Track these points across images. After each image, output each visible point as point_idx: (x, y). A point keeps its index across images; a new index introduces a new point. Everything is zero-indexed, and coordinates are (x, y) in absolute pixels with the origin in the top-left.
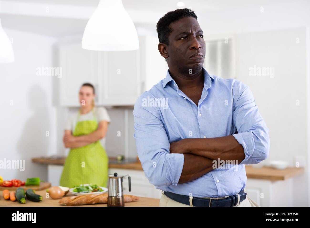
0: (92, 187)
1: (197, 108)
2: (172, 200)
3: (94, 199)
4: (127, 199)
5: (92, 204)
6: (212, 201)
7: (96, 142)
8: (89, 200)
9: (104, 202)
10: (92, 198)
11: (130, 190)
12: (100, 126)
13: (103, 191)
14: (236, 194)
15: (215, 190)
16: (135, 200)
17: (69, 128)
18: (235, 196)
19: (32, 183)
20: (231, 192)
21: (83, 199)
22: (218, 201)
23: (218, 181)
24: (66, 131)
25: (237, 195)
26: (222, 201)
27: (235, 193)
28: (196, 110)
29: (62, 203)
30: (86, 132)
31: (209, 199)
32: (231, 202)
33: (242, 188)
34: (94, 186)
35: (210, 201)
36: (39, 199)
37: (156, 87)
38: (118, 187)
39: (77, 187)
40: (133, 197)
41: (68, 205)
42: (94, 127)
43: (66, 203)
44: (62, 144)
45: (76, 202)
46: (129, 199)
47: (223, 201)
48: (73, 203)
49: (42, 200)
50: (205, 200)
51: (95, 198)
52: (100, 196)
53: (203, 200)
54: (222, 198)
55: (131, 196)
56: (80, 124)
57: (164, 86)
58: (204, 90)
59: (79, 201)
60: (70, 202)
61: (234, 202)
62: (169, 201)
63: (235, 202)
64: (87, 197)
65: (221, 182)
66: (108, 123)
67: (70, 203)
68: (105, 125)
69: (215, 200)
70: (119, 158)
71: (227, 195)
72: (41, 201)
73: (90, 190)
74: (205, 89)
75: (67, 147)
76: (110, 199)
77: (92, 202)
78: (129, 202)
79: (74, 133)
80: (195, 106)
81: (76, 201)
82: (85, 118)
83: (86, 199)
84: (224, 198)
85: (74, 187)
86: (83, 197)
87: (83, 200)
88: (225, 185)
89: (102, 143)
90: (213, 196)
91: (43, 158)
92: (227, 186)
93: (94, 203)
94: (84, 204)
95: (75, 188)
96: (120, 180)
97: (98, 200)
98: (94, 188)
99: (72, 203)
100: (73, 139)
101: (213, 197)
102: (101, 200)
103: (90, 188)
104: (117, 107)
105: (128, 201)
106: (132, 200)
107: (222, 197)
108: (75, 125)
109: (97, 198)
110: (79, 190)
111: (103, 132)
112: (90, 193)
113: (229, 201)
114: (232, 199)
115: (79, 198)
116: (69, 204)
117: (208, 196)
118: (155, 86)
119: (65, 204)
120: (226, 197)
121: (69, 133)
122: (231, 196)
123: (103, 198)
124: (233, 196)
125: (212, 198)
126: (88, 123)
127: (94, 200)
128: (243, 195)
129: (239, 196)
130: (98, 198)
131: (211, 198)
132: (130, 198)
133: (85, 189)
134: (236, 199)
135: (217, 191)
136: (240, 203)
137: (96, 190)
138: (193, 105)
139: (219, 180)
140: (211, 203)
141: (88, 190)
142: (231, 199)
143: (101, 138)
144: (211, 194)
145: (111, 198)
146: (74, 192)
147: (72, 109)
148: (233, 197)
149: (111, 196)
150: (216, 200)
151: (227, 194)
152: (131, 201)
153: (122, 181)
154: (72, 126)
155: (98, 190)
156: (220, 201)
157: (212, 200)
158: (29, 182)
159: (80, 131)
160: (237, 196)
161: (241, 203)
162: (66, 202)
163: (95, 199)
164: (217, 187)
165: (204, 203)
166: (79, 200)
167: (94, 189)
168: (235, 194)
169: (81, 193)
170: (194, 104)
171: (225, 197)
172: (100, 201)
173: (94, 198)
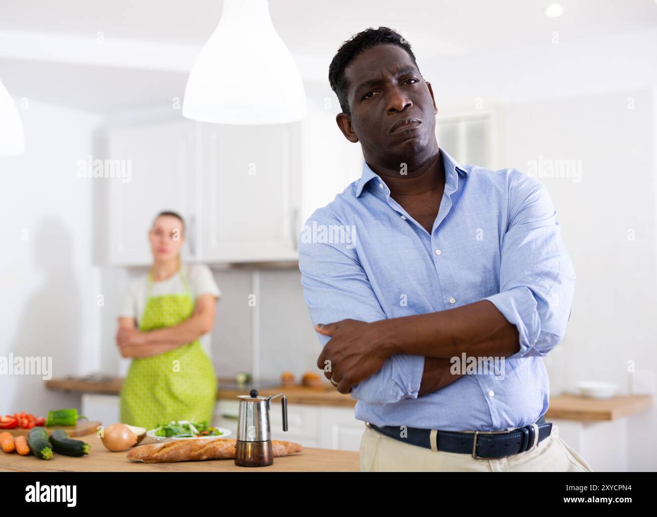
0: (197, 427)
1: (430, 238)
2: (388, 438)
3: (205, 448)
4: (277, 449)
5: (201, 459)
6: (480, 438)
7: (190, 343)
8: (195, 451)
9: (227, 456)
10: (201, 448)
11: (285, 428)
12: (198, 308)
13: (221, 434)
14: (530, 424)
15: (485, 413)
16: (295, 453)
17: (129, 313)
18: (528, 427)
19: (61, 421)
20: (521, 419)
21: (181, 448)
22: (492, 437)
23: (491, 394)
24: (121, 320)
25: (533, 427)
26: (501, 438)
27: (527, 422)
28: (426, 242)
29: (135, 457)
30: (170, 320)
31: (473, 435)
32: (520, 440)
33: (541, 411)
34: (201, 425)
35: (475, 438)
36: (83, 449)
37: (342, 198)
38: (260, 420)
39: (164, 426)
40: (290, 445)
41: (148, 461)
42: (187, 309)
43: (143, 458)
44: (115, 350)
45: (166, 456)
46: (281, 450)
47: (503, 438)
48: (159, 458)
49: (88, 452)
50: (464, 436)
51: (208, 447)
52: (218, 443)
53: (461, 436)
54: (502, 431)
55: (286, 444)
56: (155, 303)
57: (358, 195)
58: (444, 198)
59: (172, 453)
60: (153, 454)
61: (528, 440)
62: (383, 440)
63: (529, 442)
64: (188, 444)
65: (498, 397)
66: (217, 299)
67: (153, 458)
68: (209, 304)
69: (486, 437)
70: (241, 378)
71: (511, 426)
72: (87, 454)
73: (192, 433)
74: (446, 195)
75: (125, 355)
76: (242, 447)
77: (201, 455)
78: (281, 456)
79: (142, 323)
80: (425, 234)
81: (166, 453)
82: (164, 288)
83: (187, 447)
84: (506, 432)
85: (158, 426)
86: (181, 444)
87: (182, 452)
88: (506, 403)
89: (205, 344)
90: (482, 426)
91: (70, 379)
92: (511, 407)
93: (205, 457)
94: (183, 459)
95: (159, 429)
96: (263, 405)
97: (215, 452)
98: (201, 429)
99: (157, 456)
100: (139, 339)
101: (481, 429)
102: (220, 452)
103: (193, 428)
104: (239, 267)
105: (279, 454)
106: (289, 453)
107: (501, 428)
108: (142, 306)
109: (211, 446)
110: (169, 432)
111: (206, 320)
112: (195, 438)
113: (517, 438)
114: (524, 434)
115: (172, 447)
116: (149, 459)
117: (470, 428)
118: (339, 196)
119: (142, 460)
120: (510, 430)
121: (129, 324)
122: (519, 428)
123: (225, 446)
124: (525, 427)
125: (479, 431)
126: (174, 300)
127: (206, 452)
128: (545, 428)
129: (536, 429)
130: (214, 448)
131: (477, 433)
132: (283, 447)
133: (182, 430)
134: (532, 434)
135: (490, 415)
136: (537, 445)
137: (206, 432)
138: (422, 233)
139: (495, 393)
140: (477, 443)
141: (188, 432)
142: (520, 436)
143: (202, 333)
144: (478, 423)
145: (243, 445)
146: (157, 437)
147: (136, 270)
148: (525, 429)
149: (244, 440)
150: (489, 436)
151: (511, 423)
152: (286, 453)
153: (268, 407)
154: (135, 309)
155: (211, 433)
156: (497, 437)
157: (478, 435)
158: (55, 418)
159: (155, 320)
160: (533, 429)
161: (540, 443)
162: (143, 454)
163: (207, 450)
164: (490, 406)
165: (462, 444)
166: (172, 450)
167: (200, 432)
168: (527, 424)
169: (174, 438)
170: (422, 231)
171: (507, 430)
172: (217, 453)
173: (204, 446)
